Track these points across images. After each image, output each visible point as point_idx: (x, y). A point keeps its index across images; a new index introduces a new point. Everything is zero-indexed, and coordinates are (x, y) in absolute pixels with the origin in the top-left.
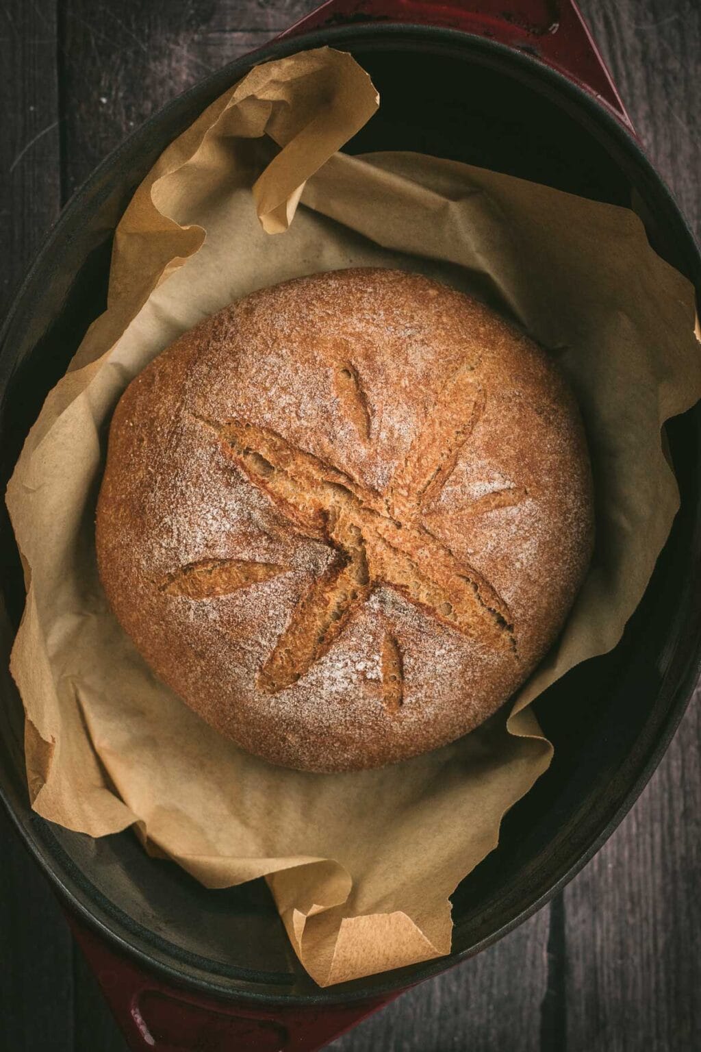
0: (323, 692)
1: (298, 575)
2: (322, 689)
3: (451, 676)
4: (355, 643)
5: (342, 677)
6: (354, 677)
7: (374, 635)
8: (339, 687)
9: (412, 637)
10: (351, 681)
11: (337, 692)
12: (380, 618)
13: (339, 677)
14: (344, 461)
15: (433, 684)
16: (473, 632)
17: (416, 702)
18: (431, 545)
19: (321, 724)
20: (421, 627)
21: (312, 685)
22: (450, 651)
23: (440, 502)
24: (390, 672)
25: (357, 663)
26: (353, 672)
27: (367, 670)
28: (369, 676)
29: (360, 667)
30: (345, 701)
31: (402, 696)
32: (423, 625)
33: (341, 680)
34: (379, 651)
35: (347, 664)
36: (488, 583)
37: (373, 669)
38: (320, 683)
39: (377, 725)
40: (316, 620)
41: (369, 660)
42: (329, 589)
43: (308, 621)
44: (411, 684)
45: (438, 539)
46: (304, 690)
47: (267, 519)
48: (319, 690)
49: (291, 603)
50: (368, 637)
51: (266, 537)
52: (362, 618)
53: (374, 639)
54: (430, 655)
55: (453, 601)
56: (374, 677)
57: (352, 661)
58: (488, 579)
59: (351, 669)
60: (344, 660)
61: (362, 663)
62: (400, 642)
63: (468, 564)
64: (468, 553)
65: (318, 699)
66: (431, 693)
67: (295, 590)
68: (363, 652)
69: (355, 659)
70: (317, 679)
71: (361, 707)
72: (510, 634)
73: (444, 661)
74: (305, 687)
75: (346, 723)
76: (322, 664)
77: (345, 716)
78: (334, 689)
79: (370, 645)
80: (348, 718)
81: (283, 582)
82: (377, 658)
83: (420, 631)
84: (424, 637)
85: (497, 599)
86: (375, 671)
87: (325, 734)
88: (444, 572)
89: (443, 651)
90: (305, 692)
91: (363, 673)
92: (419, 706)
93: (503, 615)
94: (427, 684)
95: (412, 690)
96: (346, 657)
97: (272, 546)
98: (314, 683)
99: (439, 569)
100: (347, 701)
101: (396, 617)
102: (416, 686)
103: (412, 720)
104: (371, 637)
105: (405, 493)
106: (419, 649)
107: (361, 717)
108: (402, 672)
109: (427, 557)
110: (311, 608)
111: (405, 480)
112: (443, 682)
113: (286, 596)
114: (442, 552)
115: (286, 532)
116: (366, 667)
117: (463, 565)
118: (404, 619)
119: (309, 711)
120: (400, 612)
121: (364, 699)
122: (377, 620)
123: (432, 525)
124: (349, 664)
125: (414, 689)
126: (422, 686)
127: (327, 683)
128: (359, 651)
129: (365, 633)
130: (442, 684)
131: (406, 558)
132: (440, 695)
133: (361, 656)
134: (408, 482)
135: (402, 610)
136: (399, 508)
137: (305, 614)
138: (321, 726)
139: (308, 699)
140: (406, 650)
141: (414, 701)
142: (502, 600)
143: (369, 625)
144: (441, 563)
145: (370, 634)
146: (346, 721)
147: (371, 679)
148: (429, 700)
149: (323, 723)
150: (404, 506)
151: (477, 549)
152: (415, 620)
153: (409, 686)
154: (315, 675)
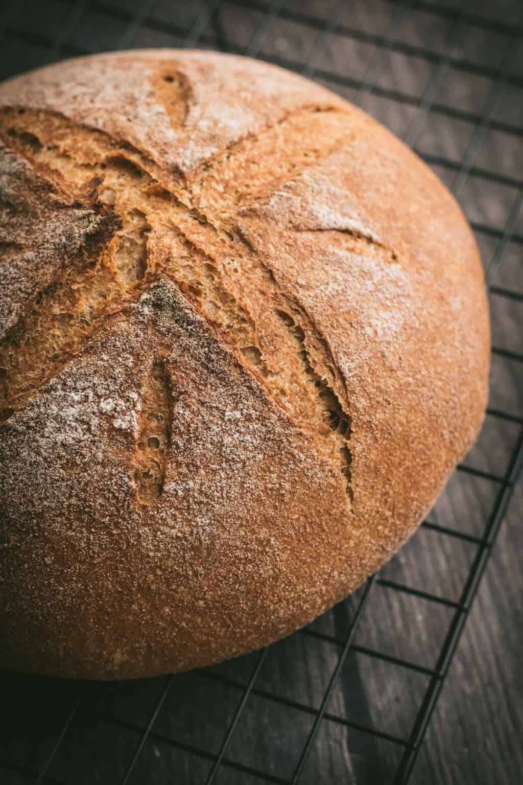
0: (43, 442)
1: (41, 255)
2: (43, 436)
3: (244, 466)
4: (106, 364)
5: (77, 420)
6: (95, 421)
7: (137, 356)
8: (69, 437)
9: (193, 375)
10: (89, 430)
11: (63, 445)
12: (150, 332)
13: (71, 418)
14: (142, 137)
15: (214, 472)
16: (288, 405)
17: (184, 498)
18: (245, 259)
19: (30, 509)
20: (210, 360)
21: (29, 428)
22: (248, 418)
23: (268, 207)
24: (152, 430)
25: (102, 400)
26: (94, 413)
27: (116, 414)
28: (117, 423)
29: (107, 406)
30: (74, 464)
31: (164, 477)
32: (213, 356)
33: (74, 424)
34: (139, 386)
35: (87, 397)
36: (320, 334)
37: (125, 415)
38: (40, 423)
39: (117, 525)
40: (54, 326)
41: (121, 397)
42: (83, 279)
43: (42, 326)
44: (180, 459)
45: (256, 252)
46: (15, 436)
47: (15, 184)
48: (38, 437)
49: (22, 295)
50: (127, 359)
51: (8, 210)
52: (124, 325)
53: (136, 365)
54: (216, 413)
55: (265, 348)
56: (124, 427)
57: (96, 394)
58: (322, 328)
59: (91, 407)
60: (84, 389)
61: (110, 400)
62: (174, 377)
63: (295, 298)
64: (297, 283)
65: (33, 454)
66: (210, 488)
67: (32, 278)
68: (115, 382)
69: (100, 391)
70: (38, 417)
71: (97, 481)
72: (345, 440)
73: (237, 434)
74: (17, 431)
75: (69, 512)
76: (48, 391)
77: (70, 496)
78: (60, 437)
79: (129, 374)
80: (73, 501)
81: (17, 265)
82: (134, 396)
83: (207, 368)
84: (212, 379)
85: (332, 365)
86: (127, 418)
87: (34, 532)
88: (257, 300)
89: (238, 415)
90: (15, 440)
91: (110, 417)
92: (188, 507)
93: (337, 394)
94: (206, 466)
95: (180, 470)
96: (87, 384)
97: (14, 220)
98: (32, 424)
99: (251, 292)
100: (77, 465)
101: (174, 335)
102: (187, 466)
103: (174, 532)
104: (132, 360)
105: (220, 188)
106: (201, 398)
107: (95, 502)
108: (168, 432)
109: (236, 271)
110: (51, 306)
111: (223, 174)
112: (231, 474)
113: (17, 285)
114: (259, 271)
115: (37, 199)
116: (115, 410)
117: (288, 299)
118: (185, 341)
119: (16, 479)
120: (182, 327)
121: (103, 464)
122: (145, 333)
123: (251, 229)
124: (91, 399)
125: (184, 470)
126: (198, 468)
127: (51, 425)
128: (109, 380)
129: (124, 350)
130: (228, 478)
131: (204, 262)
132: (222, 498)
133: (111, 388)
134: (227, 177)
135: (185, 324)
136: (208, 201)
137: (39, 314)
138: (30, 513)
139: (18, 454)
140: (181, 393)
141: (180, 493)
142: (339, 369)
143: (132, 338)
144: (256, 286)
145: (131, 353)
146: (69, 506)
147: (120, 430)
148: (205, 500)
149: (34, 506)
150: (216, 200)
151: (312, 283)
152: (203, 347)
153: (177, 462)
154: (36, 410)
